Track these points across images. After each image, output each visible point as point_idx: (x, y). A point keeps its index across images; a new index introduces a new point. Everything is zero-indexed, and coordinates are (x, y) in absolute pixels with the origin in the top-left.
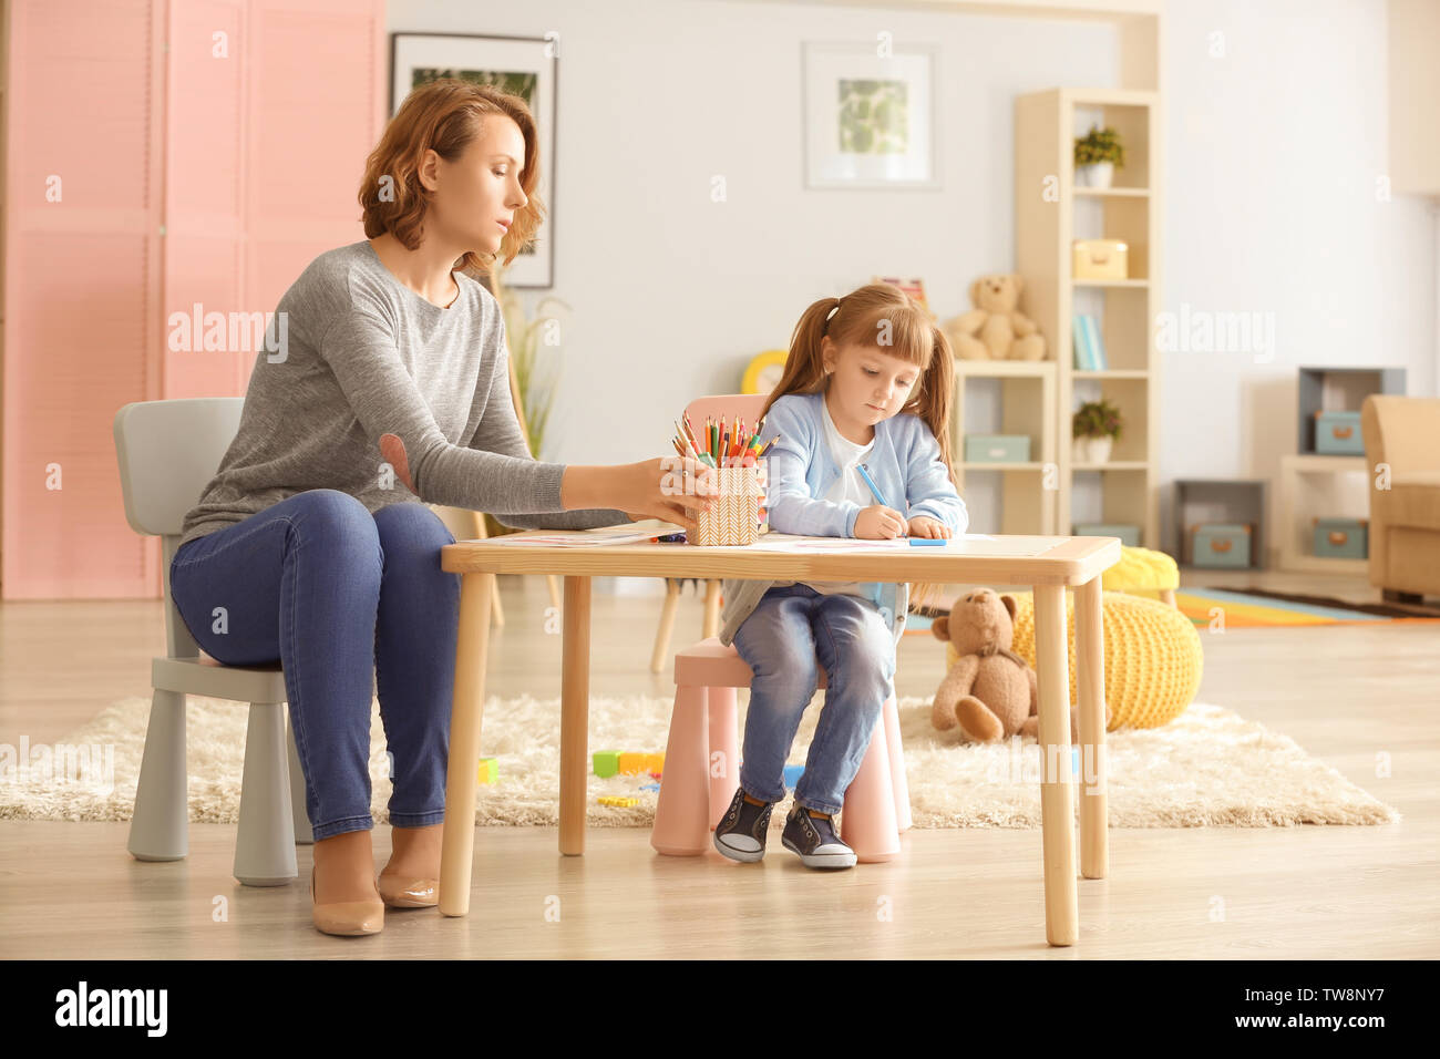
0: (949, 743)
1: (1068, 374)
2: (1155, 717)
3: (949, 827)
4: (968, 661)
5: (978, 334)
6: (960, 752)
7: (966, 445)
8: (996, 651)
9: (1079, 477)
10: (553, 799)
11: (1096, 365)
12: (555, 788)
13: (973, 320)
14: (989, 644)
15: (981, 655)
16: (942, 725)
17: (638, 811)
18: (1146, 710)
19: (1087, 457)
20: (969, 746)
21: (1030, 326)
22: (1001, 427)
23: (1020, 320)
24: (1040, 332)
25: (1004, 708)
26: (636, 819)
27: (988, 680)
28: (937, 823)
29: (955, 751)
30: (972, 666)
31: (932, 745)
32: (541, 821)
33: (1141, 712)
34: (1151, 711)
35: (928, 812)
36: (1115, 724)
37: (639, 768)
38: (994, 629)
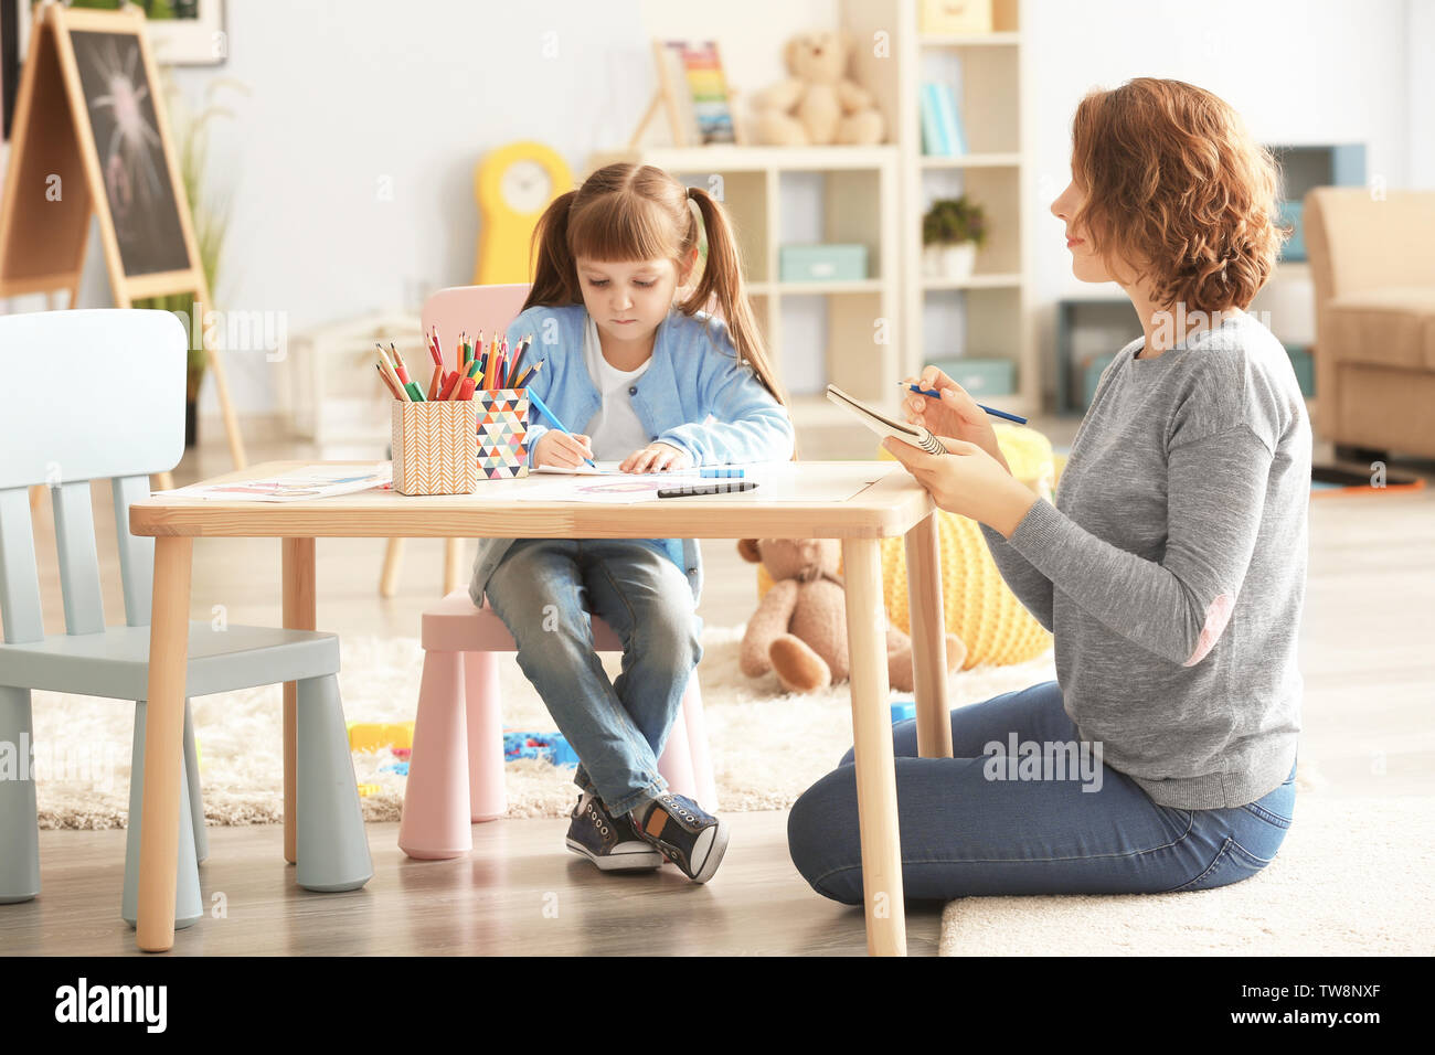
0: (764, 693)
1: (914, 162)
2: (1022, 651)
3: (765, 809)
4: (784, 588)
5: (794, 111)
6: (777, 705)
7: (781, 261)
8: (819, 575)
9: (932, 297)
10: (273, 788)
11: (953, 151)
12: (276, 772)
13: (786, 94)
14: (810, 565)
15: (801, 580)
16: (753, 670)
17: (380, 800)
18: (1010, 643)
19: (941, 272)
20: (788, 698)
21: (860, 98)
22: (829, 234)
23: (848, 89)
24: (876, 106)
25: (830, 647)
26: (378, 812)
27: (809, 611)
28: (749, 805)
29: (771, 703)
30: (788, 594)
31: (741, 698)
32: (260, 818)
33: (1003, 644)
34: (1016, 643)
35: (738, 791)
36: (972, 661)
37: (378, 743)
38: (816, 548)
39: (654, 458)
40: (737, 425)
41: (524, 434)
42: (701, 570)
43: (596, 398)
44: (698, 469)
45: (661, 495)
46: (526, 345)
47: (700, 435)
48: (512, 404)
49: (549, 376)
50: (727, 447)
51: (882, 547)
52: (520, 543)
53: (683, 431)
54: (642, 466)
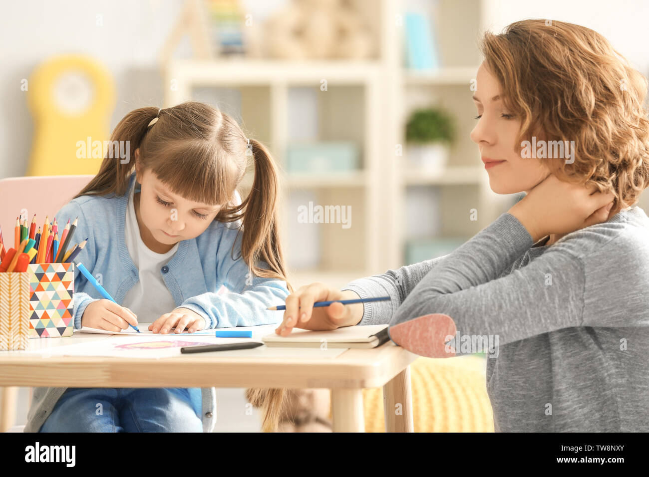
8: (312, 418)
11: (429, 63)
14: (305, 410)
21: (352, 22)
22: (325, 132)
38: (310, 397)
39: (179, 320)
40: (247, 295)
41: (70, 301)
42: (215, 413)
43: (135, 272)
44: (214, 331)
45: (184, 351)
46: (73, 227)
47: (216, 302)
48: (60, 276)
49: (95, 255)
50: (239, 313)
51: (365, 396)
52: (71, 392)
53: (204, 299)
54: (168, 327)
